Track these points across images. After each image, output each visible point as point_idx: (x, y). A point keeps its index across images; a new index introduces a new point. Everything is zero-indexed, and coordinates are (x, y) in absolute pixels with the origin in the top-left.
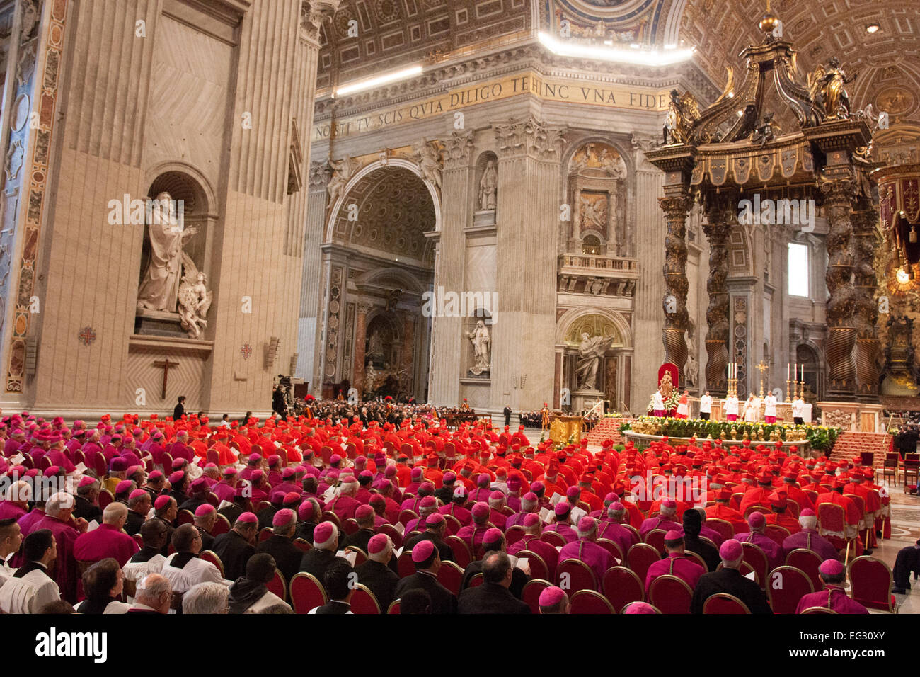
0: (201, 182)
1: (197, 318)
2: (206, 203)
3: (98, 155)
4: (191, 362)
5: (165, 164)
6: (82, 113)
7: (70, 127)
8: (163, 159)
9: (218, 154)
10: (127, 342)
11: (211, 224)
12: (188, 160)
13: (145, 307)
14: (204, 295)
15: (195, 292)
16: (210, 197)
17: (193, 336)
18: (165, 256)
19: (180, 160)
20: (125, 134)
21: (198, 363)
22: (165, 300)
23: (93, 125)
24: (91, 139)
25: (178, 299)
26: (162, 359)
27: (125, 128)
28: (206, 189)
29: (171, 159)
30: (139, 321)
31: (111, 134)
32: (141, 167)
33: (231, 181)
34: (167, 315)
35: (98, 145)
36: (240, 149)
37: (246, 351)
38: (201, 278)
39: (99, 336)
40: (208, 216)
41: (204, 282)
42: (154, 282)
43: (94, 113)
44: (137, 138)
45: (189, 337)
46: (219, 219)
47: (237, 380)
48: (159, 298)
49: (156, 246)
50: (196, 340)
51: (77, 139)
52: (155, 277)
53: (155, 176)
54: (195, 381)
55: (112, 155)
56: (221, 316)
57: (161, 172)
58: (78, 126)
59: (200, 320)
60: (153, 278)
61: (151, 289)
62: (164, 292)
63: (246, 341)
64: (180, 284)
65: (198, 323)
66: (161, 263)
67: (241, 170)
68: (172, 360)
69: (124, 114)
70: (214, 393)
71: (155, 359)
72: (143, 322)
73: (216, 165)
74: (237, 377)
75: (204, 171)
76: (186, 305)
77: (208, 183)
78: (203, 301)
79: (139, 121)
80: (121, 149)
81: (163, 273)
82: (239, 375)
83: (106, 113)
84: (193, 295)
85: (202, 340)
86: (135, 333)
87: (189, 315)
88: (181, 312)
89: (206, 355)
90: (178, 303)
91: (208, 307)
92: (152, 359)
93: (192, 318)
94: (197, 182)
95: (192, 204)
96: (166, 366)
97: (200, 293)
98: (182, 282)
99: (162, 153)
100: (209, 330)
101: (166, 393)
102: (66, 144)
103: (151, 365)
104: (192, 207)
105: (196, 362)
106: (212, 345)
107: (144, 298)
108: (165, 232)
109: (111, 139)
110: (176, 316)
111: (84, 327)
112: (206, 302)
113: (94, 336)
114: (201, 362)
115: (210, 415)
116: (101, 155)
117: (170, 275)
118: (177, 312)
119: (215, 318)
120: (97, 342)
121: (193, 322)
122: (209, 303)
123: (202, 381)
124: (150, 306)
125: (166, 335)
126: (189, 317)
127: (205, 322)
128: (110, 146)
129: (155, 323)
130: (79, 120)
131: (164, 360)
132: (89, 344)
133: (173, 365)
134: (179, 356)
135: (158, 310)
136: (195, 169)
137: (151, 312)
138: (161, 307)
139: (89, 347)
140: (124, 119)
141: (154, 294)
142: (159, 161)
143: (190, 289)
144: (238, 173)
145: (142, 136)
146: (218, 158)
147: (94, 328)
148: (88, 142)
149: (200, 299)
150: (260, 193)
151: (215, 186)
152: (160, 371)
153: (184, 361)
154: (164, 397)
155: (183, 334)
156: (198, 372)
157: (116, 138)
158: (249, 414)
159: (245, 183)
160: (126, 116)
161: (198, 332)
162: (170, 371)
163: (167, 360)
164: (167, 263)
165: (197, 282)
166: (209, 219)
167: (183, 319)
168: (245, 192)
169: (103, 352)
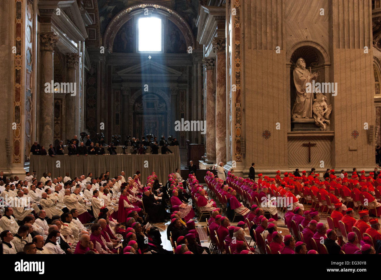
0: (319, 48)
1: (324, 120)
2: (323, 58)
3: (261, 49)
4: (323, 142)
5: (297, 44)
6: (252, 31)
7: (247, 39)
8: (296, 42)
9: (326, 30)
10: (286, 136)
11: (327, 69)
12: (310, 39)
13: (296, 117)
14: (326, 107)
15: (321, 107)
16: (324, 55)
17: (322, 129)
18: (302, 91)
19: (306, 40)
20: (273, 35)
21: (328, 143)
22: (305, 113)
23: (257, 35)
24: (257, 42)
25: (313, 111)
26: (307, 142)
27: (273, 32)
28: (322, 51)
29: (301, 40)
30: (293, 125)
31: (267, 37)
32: (284, 49)
33: (335, 43)
34: (308, 120)
35: (261, 44)
36: (339, 24)
37: (355, 134)
38: (323, 99)
39: (272, 135)
40: (324, 65)
41: (325, 101)
42: (299, 104)
43: (257, 29)
44: (280, 36)
45: (321, 130)
46: (331, 66)
47: (350, 150)
48: (302, 112)
49: (297, 86)
50: (324, 131)
51: (251, 43)
52: (299, 102)
53: (293, 51)
54: (327, 153)
55: (268, 46)
56: (337, 117)
57: (296, 48)
58: (251, 37)
59: (326, 120)
60: (298, 102)
61: (298, 108)
62: (304, 109)
63: (355, 129)
64: (313, 104)
65: (324, 122)
66: (301, 94)
67: (340, 36)
68: (312, 142)
69: (272, 25)
70: (337, 159)
71: (303, 143)
72: (295, 125)
73: (326, 37)
74: (350, 149)
75: (320, 41)
76: (317, 114)
77: (322, 48)
78: (326, 111)
79: (280, 27)
80: (272, 43)
81: (302, 99)
82: (352, 148)
83: (263, 28)
84: (320, 108)
85: (329, 131)
86: (292, 131)
87: (319, 119)
88: (315, 118)
89: (331, 139)
90: (313, 113)
91: (329, 112)
92: (301, 143)
93: (321, 120)
94: (316, 49)
95: (317, 60)
96: (309, 146)
97: (324, 106)
98: (313, 102)
99: (295, 39)
100: (331, 125)
101: (311, 160)
102: (246, 48)
103: (302, 145)
104: (317, 62)
105: (327, 143)
106: (334, 133)
107: (296, 113)
108: (300, 79)
109: (267, 39)
110: (312, 120)
111: (264, 130)
112: (328, 110)
113: (270, 135)
114: (330, 142)
115: (336, 170)
116: (263, 48)
117: (307, 99)
118: (313, 118)
119: (334, 119)
120: (272, 137)
121: (321, 122)
122: (330, 111)
123: (331, 152)
124: (299, 116)
125: (308, 130)
126: (319, 120)
127: (328, 121)
128: (267, 42)
129: (301, 125)
130: (251, 35)
131: (308, 143)
132: (268, 138)
133: (314, 145)
134: (316, 140)
135: (302, 118)
136: (314, 42)
137: (299, 119)
138: (304, 116)
139: (268, 140)
140: (272, 27)
141: (299, 110)
142: (294, 43)
143: (318, 105)
144: (339, 38)
145: (282, 33)
146: (327, 33)
147: (269, 131)
148: (256, 43)
149: (324, 109)
150: (355, 46)
151: (326, 49)
152: (305, 149)
153: (320, 142)
154: (310, 161)
155: (317, 129)
156: (328, 148)
157: (269, 38)
158: (354, 169)
159: (344, 42)
160: (273, 27)
161: (325, 127)
162: (312, 148)
163: (309, 143)
164: (304, 94)
165: (322, 101)
166: (326, 67)
167: (316, 121)
168: (344, 48)
169: (275, 141)
